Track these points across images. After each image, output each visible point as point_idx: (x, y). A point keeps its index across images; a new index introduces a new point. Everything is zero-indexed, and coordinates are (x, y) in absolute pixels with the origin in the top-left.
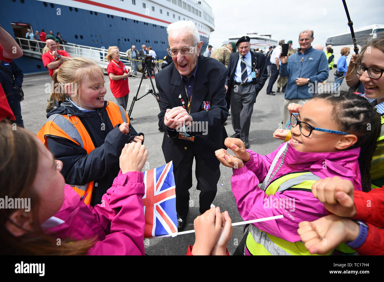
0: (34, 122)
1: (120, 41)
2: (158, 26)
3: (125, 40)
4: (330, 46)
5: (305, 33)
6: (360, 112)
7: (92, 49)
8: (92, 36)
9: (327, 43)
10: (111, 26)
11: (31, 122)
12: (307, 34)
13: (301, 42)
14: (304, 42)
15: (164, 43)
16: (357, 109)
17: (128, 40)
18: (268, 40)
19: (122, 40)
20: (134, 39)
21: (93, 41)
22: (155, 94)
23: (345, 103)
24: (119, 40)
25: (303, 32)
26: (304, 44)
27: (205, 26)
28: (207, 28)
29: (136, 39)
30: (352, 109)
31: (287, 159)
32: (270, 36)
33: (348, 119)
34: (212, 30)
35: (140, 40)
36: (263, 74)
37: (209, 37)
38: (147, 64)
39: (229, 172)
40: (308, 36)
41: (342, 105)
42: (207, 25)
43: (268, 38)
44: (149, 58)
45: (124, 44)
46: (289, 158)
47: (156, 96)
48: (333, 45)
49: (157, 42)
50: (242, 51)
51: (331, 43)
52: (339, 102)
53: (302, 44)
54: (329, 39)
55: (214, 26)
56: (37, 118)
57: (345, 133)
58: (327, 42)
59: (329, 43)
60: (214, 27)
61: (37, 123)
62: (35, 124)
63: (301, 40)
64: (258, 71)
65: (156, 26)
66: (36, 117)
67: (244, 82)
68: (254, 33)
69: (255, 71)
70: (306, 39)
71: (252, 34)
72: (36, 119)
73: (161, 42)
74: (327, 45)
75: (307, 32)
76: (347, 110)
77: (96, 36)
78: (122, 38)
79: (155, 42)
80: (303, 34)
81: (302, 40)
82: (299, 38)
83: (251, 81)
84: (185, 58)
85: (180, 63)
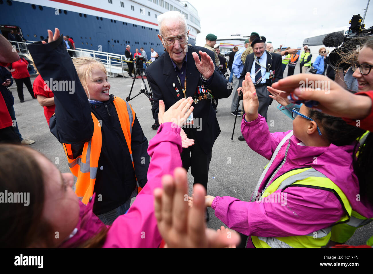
0: (27, 124)
1: (109, 43)
2: (147, 28)
3: (115, 41)
4: (307, 46)
7: (82, 50)
8: (81, 38)
9: (305, 44)
10: (100, 28)
11: (24, 124)
15: (153, 44)
17: (118, 42)
19: (112, 42)
20: (124, 41)
21: (83, 43)
22: (148, 94)
24: (109, 41)
27: (192, 28)
28: (194, 29)
29: (125, 41)
31: (289, 156)
34: (198, 32)
35: (130, 41)
36: (279, 76)
37: (196, 39)
38: (139, 65)
39: (220, 166)
42: (194, 27)
44: (140, 59)
45: (113, 45)
46: (291, 154)
47: (148, 96)
48: (309, 45)
49: (146, 44)
51: (307, 44)
54: (306, 39)
56: (31, 120)
58: (304, 42)
59: (306, 44)
60: (200, 28)
61: (30, 124)
62: (29, 126)
64: (273, 72)
65: (144, 27)
66: (29, 119)
67: (258, 83)
69: (269, 72)
72: (29, 121)
73: (150, 43)
74: (304, 45)
77: (86, 38)
78: (112, 40)
79: (144, 43)
83: (264, 83)
84: (181, 45)
85: (177, 50)
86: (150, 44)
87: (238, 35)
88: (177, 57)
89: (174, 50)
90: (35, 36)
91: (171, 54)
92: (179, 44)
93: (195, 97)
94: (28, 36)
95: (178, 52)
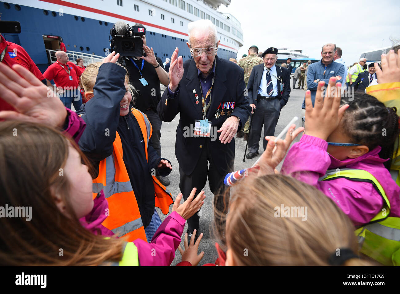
5: (329, 47)
6: (373, 123)
12: (330, 47)
13: (324, 55)
14: (327, 55)
16: (370, 120)
18: (299, 56)
23: (358, 114)
25: (326, 45)
26: (327, 57)
27: (234, 41)
28: (236, 43)
30: (364, 121)
32: (301, 51)
33: (360, 132)
34: (241, 45)
35: (168, 54)
37: (237, 52)
40: (332, 49)
41: (354, 116)
42: (235, 40)
43: (299, 53)
50: (267, 62)
52: (351, 112)
53: (326, 57)
55: (243, 40)
57: (356, 144)
60: (242, 42)
63: (324, 53)
67: (269, 96)
68: (284, 48)
70: (330, 53)
71: (282, 49)
75: (330, 46)
76: (359, 122)
80: (326, 48)
81: (326, 53)
82: (321, 51)
83: (276, 96)
84: (208, 57)
85: (204, 62)
86: (189, 57)
87: (285, 49)
88: (203, 68)
89: (201, 62)
90: (75, 46)
91: (198, 65)
92: (206, 56)
93: (218, 111)
94: (68, 46)
95: (204, 64)
